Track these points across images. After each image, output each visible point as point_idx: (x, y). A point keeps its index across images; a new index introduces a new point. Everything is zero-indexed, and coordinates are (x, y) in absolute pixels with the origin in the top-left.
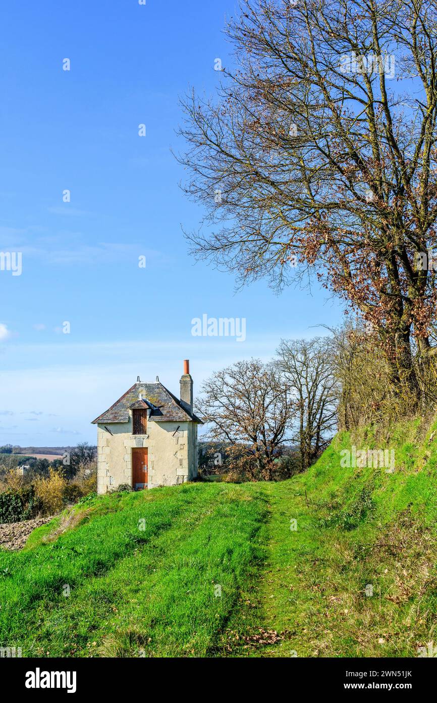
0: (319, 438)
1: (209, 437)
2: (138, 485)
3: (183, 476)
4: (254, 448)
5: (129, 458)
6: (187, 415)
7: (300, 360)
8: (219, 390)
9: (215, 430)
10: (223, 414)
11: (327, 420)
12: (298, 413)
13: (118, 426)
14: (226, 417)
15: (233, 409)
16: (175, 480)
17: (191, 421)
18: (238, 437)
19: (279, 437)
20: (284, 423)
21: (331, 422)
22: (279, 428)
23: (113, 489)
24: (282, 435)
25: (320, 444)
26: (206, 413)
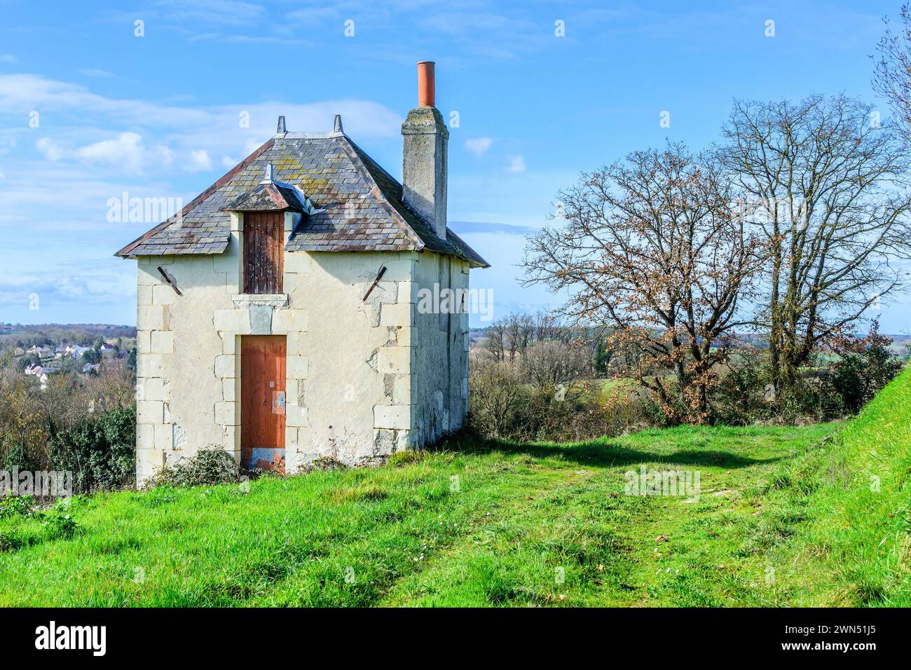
0: (813, 319)
1: (571, 314)
2: (258, 453)
3: (396, 431)
4: (668, 340)
5: (229, 367)
6: (411, 232)
7: (775, 146)
8: (593, 214)
9: (583, 300)
10: (602, 266)
11: (834, 280)
12: (768, 266)
13: (198, 266)
14: (606, 271)
15: (623, 253)
16: (370, 444)
17: (421, 251)
18: (634, 315)
19: (724, 315)
20: (736, 285)
21: (842, 285)
22: (725, 295)
23: (182, 462)
24: (731, 313)
25: (816, 334)
26: (565, 263)
